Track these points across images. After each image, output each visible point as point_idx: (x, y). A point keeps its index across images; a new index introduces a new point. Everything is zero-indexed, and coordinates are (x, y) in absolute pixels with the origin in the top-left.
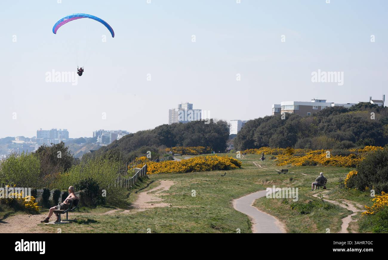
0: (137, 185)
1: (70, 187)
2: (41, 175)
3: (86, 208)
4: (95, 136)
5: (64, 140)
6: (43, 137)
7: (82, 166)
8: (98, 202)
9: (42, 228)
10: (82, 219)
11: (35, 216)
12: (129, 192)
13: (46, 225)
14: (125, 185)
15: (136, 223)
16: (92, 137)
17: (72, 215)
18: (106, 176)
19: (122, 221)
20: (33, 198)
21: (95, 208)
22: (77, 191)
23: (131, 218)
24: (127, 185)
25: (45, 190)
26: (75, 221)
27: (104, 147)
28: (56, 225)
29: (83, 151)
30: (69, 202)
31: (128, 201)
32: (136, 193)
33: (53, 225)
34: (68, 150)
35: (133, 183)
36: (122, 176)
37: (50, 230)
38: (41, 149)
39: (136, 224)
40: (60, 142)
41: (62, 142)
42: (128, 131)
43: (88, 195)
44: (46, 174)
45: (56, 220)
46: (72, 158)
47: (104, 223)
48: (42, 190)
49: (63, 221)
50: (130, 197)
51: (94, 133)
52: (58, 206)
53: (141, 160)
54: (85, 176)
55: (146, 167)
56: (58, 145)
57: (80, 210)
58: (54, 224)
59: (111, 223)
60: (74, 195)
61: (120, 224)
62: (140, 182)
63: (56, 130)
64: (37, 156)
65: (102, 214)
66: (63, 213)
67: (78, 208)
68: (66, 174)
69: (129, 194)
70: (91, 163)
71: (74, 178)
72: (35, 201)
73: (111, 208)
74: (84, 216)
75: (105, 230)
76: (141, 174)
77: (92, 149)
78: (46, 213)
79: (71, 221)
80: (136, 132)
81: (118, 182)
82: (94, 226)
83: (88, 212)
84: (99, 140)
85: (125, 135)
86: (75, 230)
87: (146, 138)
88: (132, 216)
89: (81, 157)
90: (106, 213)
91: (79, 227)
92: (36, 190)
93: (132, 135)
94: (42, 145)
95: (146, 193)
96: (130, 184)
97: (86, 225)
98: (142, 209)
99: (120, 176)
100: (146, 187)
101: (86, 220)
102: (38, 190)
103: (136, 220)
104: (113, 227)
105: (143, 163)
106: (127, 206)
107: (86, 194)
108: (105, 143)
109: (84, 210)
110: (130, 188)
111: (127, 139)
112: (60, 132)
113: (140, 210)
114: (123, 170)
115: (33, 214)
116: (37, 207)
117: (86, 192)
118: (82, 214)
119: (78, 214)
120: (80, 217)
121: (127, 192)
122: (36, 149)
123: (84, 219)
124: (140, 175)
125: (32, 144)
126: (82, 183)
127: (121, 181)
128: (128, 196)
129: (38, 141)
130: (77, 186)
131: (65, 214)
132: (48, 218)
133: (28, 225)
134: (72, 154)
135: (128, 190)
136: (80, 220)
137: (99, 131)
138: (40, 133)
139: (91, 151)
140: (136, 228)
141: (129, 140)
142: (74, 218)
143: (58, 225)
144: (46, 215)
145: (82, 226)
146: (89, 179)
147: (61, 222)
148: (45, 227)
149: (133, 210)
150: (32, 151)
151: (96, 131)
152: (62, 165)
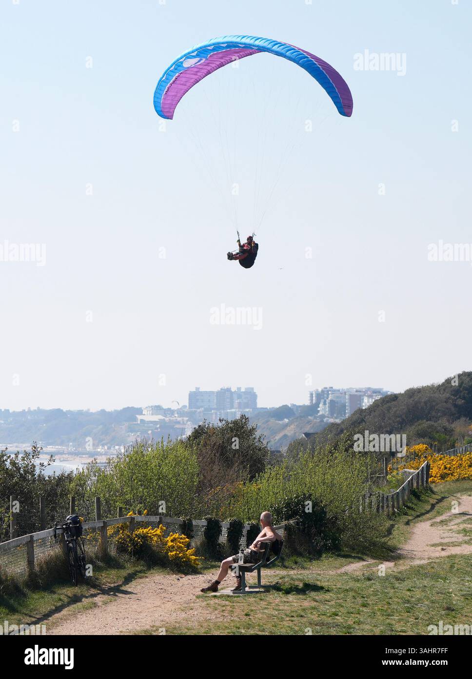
0: (409, 508)
1: (264, 513)
2: (200, 488)
3: (299, 560)
4: (314, 402)
5: (248, 411)
6: (202, 407)
7: (287, 468)
8: (325, 545)
9: (205, 603)
10: (292, 582)
11: (190, 577)
12: (391, 522)
13: (215, 596)
14: (383, 507)
15: (409, 590)
16: (307, 403)
17: (269, 575)
18: (341, 489)
19: (378, 586)
20: (184, 538)
21: (318, 559)
22: (278, 522)
23: (397, 579)
24: (388, 506)
25: (209, 521)
26: (277, 588)
27: (333, 424)
28: (235, 597)
29: (289, 434)
30: (261, 548)
31: (389, 543)
32: (407, 523)
33: (228, 596)
34: (257, 434)
35: (401, 503)
36: (374, 488)
37: (224, 608)
38: (198, 433)
39: (408, 593)
40: (238, 417)
41: (243, 417)
42: (385, 390)
43: (304, 530)
44: (211, 486)
45: (236, 585)
46: (264, 451)
47: (339, 591)
48: (203, 522)
49: (250, 587)
50: (395, 532)
51: (312, 395)
52: (240, 555)
53: (415, 453)
54: (294, 489)
55: (428, 467)
56: (235, 423)
57: (286, 564)
58: (231, 594)
59: (355, 592)
60: (273, 530)
61: (375, 593)
62: (415, 501)
63: (229, 390)
64: (191, 446)
65: (334, 573)
66: (250, 570)
67: (283, 560)
68: (254, 487)
69: (393, 526)
70: (306, 461)
71: (271, 493)
72: (188, 546)
73: (354, 558)
74: (294, 577)
75: (342, 606)
76: (418, 483)
77: (308, 429)
78: (213, 571)
79: (268, 589)
80: (403, 392)
81: (367, 501)
82: (317, 598)
83: (303, 568)
84: (323, 409)
85: (378, 397)
86: (277, 608)
87: (426, 403)
88: (400, 575)
89: (286, 448)
90: (343, 570)
91: (285, 600)
92: (190, 520)
93: (394, 398)
94: (201, 423)
95: (429, 523)
96: (393, 507)
97: (301, 596)
98: (421, 559)
99: (370, 488)
100: (428, 512)
101: (301, 585)
102: (194, 523)
103: (408, 584)
104: (359, 600)
105: (420, 457)
106: (388, 553)
107: (299, 529)
108: (335, 415)
109: (296, 563)
110: (394, 513)
111: (385, 406)
112: (239, 394)
113: (417, 562)
114: (377, 475)
115: (186, 574)
116: (193, 557)
117: (297, 524)
118: (292, 572)
119: (283, 572)
120: (286, 580)
121: (388, 524)
122: (189, 432)
123: (297, 583)
124: (415, 485)
125: (179, 423)
126: (288, 505)
127: (374, 499)
128: (389, 532)
129: (191, 415)
130: (278, 512)
131: (255, 573)
132: (217, 583)
133: (177, 598)
134: (265, 442)
135: (389, 517)
136: (287, 586)
137: (322, 391)
138: (195, 397)
139: (307, 435)
140: (408, 602)
141: (389, 409)
142: (274, 581)
143: (239, 597)
144: (212, 576)
145: (291, 597)
146: (304, 495)
147: (247, 589)
148: (212, 602)
149: (401, 562)
150: (179, 438)
151: (317, 390)
152: (244, 467)
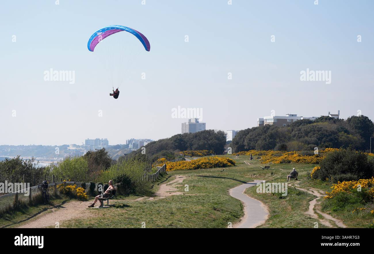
0: (159, 179)
1: (110, 181)
2: (89, 172)
3: (122, 196)
4: (128, 143)
5: (105, 146)
6: (89, 145)
7: (118, 165)
8: (131, 192)
9: (90, 211)
10: (119, 204)
11: (84, 202)
12: (153, 184)
13: (93, 209)
14: (150, 179)
15: (158, 207)
16: (125, 144)
17: (111, 202)
18: (136, 173)
19: (148, 206)
20: (83, 189)
21: (128, 196)
22: (115, 184)
23: (155, 203)
24: (152, 179)
25: (91, 183)
26: (114, 206)
27: (134, 151)
28: (100, 209)
29: (119, 154)
30: (109, 192)
31: (152, 191)
32: (158, 185)
33: (97, 209)
34: (108, 154)
35: (156, 177)
36: (148, 173)
37: (96, 213)
38: (88, 154)
39: (158, 208)
40: (102, 148)
41: (103, 148)
42: (151, 140)
43: (123, 186)
44: (92, 172)
45: (100, 205)
46: (111, 160)
47: (135, 207)
48: (89, 184)
49: (105, 206)
50: (154, 188)
51: (127, 141)
52: (101, 195)
53: (161, 161)
54: (120, 173)
55: (165, 165)
56: (101, 150)
57: (117, 198)
58: (98, 208)
59: (140, 207)
60: (113, 187)
61: (147, 208)
62: (161, 177)
63: (99, 139)
64: (86, 158)
65: (133, 201)
66: (105, 200)
67: (116, 196)
68: (107, 172)
69: (153, 185)
70: (125, 163)
71: (113, 174)
72: (84, 192)
73: (140, 196)
74: (120, 202)
75: (136, 212)
76: (162, 171)
77: (125, 153)
78: (92, 200)
79: (111, 206)
80: (157, 141)
81: (145, 177)
82: (127, 209)
83: (123, 199)
84: (131, 146)
85: (149, 142)
86: (114, 213)
87: (165, 144)
88: (155, 202)
89: (118, 159)
90: (136, 200)
91: (117, 210)
92: (85, 183)
93: (155, 142)
94: (89, 150)
95: (166, 184)
96: (154, 179)
97: (122, 209)
98: (162, 196)
99: (146, 173)
100: (165, 181)
101: (122, 205)
102: (86, 184)
103: (158, 205)
104: (142, 210)
105: (163, 163)
106: (152, 194)
107: (122, 186)
108: (135, 148)
109: (121, 198)
110: (154, 181)
111: (152, 145)
112: (102, 141)
113: (161, 198)
114: (148, 168)
115: (83, 201)
116: (86, 195)
117: (121, 184)
118: (119, 201)
119: (116, 201)
120: (117, 203)
121: (152, 185)
122: (85, 153)
123: (121, 204)
124: (161, 172)
125: (82, 150)
126: (118, 178)
127: (147, 176)
128: (152, 187)
129: (86, 147)
130: (115, 180)
131: (107, 201)
132: (94, 204)
133: (80, 209)
134: (111, 157)
135: (152, 183)
136: (117, 205)
137: (131, 140)
138: (87, 141)
139: (125, 154)
140: (158, 211)
141: (153, 146)
142: (113, 204)
143: (101, 209)
144: (92, 202)
145: (118, 209)
146: (124, 175)
147: (104, 206)
148: (92, 211)
149: (156, 197)
150: (82, 155)
151: (129, 140)
152: (104, 165)
